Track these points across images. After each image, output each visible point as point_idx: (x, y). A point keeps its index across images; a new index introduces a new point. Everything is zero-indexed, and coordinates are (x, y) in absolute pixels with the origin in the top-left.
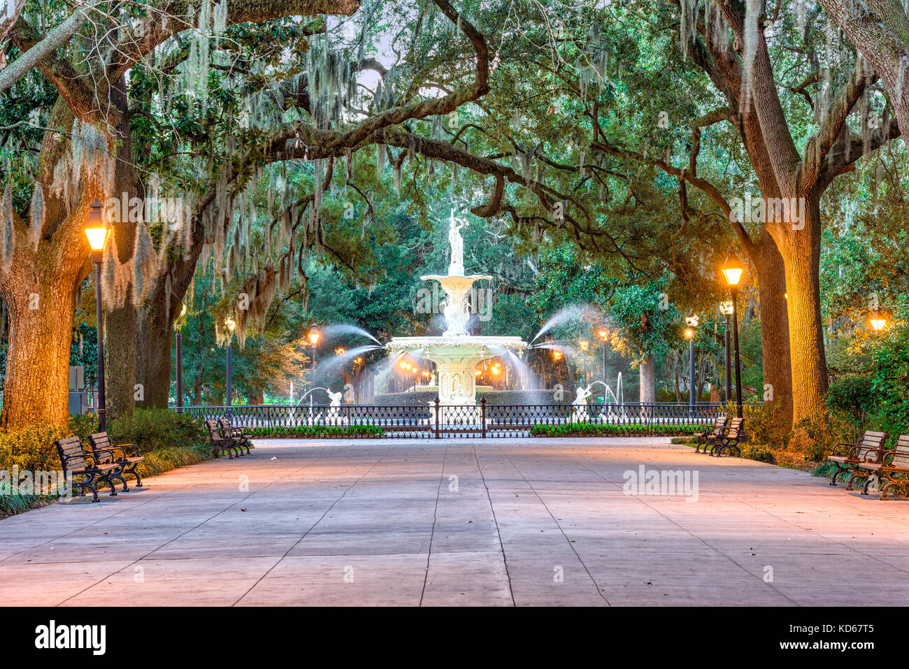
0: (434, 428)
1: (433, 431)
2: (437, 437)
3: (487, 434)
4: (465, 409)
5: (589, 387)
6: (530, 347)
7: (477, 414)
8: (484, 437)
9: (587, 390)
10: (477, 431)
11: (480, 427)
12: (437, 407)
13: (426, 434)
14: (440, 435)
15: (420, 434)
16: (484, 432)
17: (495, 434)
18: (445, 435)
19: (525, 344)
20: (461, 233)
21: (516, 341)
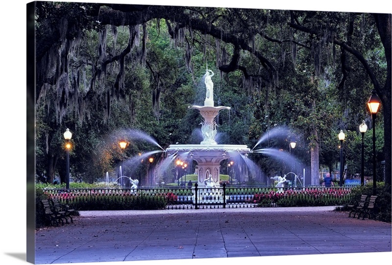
0: (194, 202)
1: (194, 204)
2: (196, 208)
3: (226, 206)
4: (213, 190)
5: (285, 176)
6: (252, 152)
7: (220, 194)
8: (224, 207)
9: (284, 178)
10: (220, 204)
11: (222, 202)
12: (196, 189)
13: (189, 206)
14: (198, 206)
15: (186, 206)
16: (224, 204)
17: (231, 206)
18: (201, 207)
19: (249, 149)
20: (212, 79)
21: (244, 148)
